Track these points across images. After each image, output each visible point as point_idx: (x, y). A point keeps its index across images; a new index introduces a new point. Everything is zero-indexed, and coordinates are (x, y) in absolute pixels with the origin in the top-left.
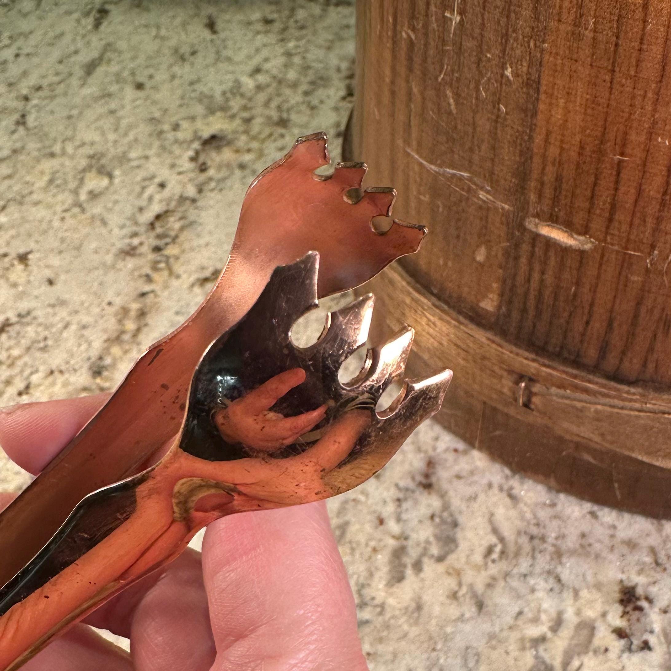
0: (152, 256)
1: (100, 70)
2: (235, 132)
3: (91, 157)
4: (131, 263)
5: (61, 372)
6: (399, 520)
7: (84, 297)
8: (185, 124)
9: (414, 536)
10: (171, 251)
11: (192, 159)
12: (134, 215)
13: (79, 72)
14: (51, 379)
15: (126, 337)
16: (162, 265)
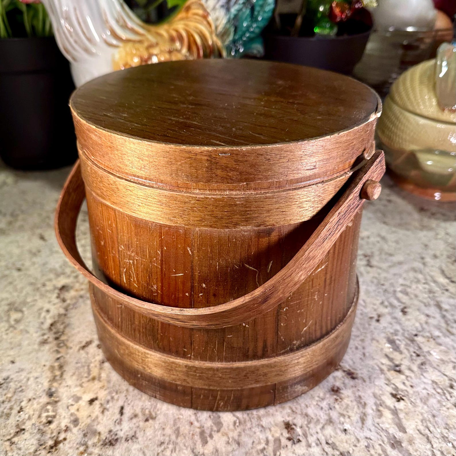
0: (55, 342)
2: (72, 282)
3: (9, 304)
4: (47, 347)
5: (34, 399)
6: (198, 421)
7: (31, 365)
8: (48, 283)
9: (205, 426)
10: (63, 338)
11: (58, 297)
12: (40, 326)
14: (31, 403)
15: (58, 378)
16: (62, 345)
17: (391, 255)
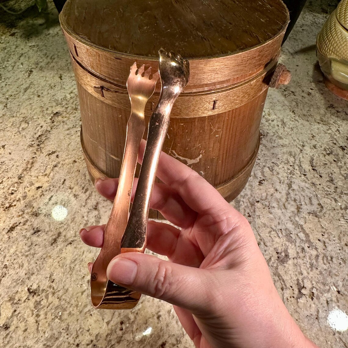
0: (37, 147)
1: (28, 91)
2: (63, 111)
3: (24, 118)
4: (31, 149)
5: (11, 178)
6: (87, 217)
7: (18, 158)
8: (50, 109)
9: (90, 221)
10: (42, 146)
11: (51, 119)
12: (33, 135)
13: (22, 91)
14: (8, 179)
15: (28, 169)
16: (39, 150)
17: (281, 138)
